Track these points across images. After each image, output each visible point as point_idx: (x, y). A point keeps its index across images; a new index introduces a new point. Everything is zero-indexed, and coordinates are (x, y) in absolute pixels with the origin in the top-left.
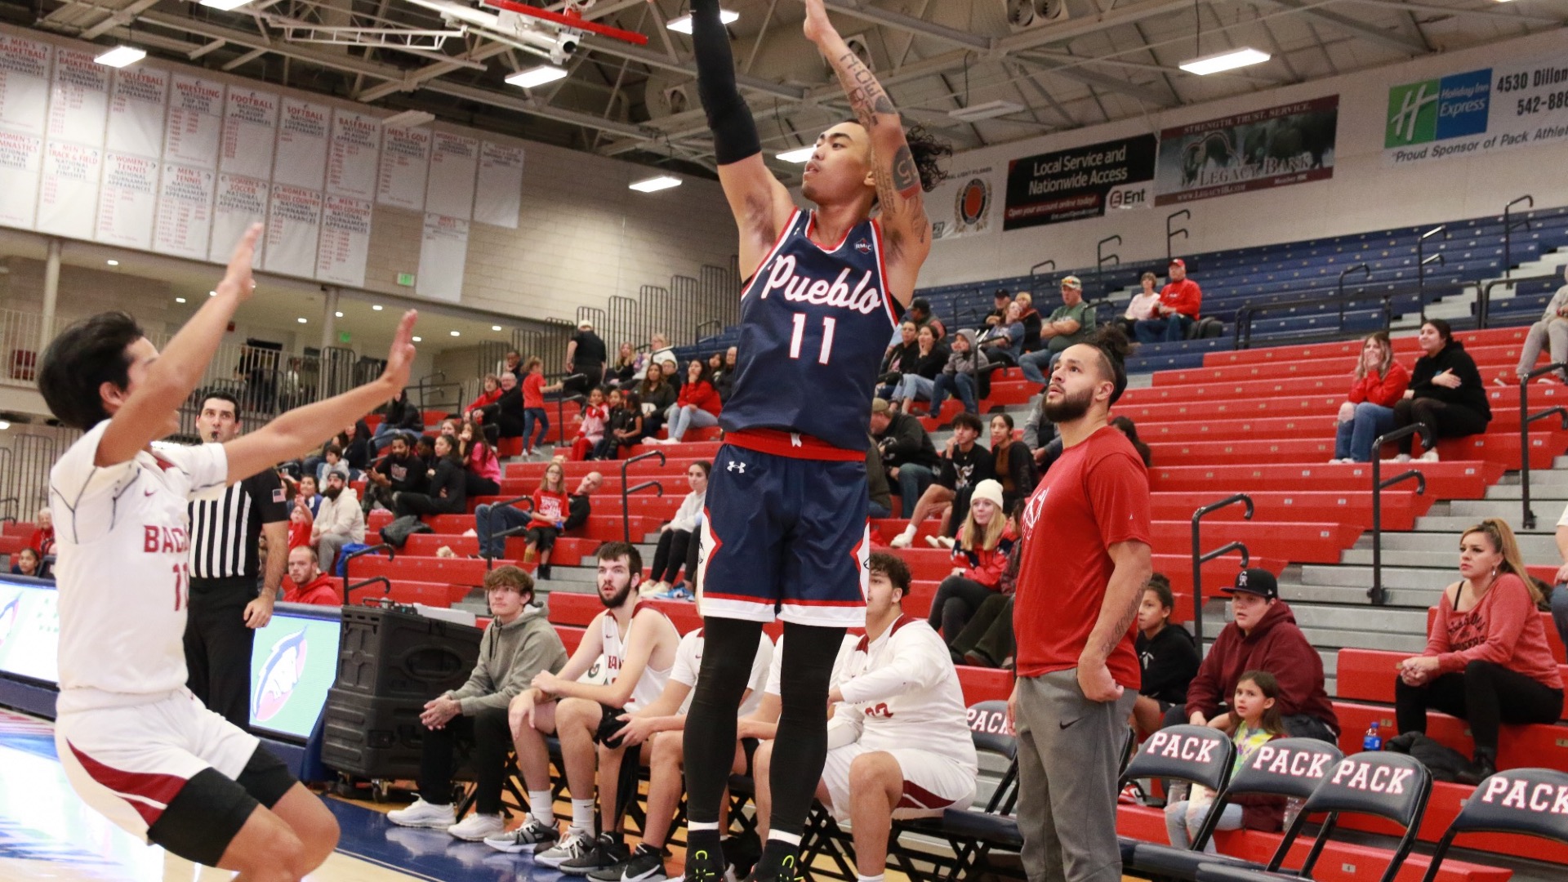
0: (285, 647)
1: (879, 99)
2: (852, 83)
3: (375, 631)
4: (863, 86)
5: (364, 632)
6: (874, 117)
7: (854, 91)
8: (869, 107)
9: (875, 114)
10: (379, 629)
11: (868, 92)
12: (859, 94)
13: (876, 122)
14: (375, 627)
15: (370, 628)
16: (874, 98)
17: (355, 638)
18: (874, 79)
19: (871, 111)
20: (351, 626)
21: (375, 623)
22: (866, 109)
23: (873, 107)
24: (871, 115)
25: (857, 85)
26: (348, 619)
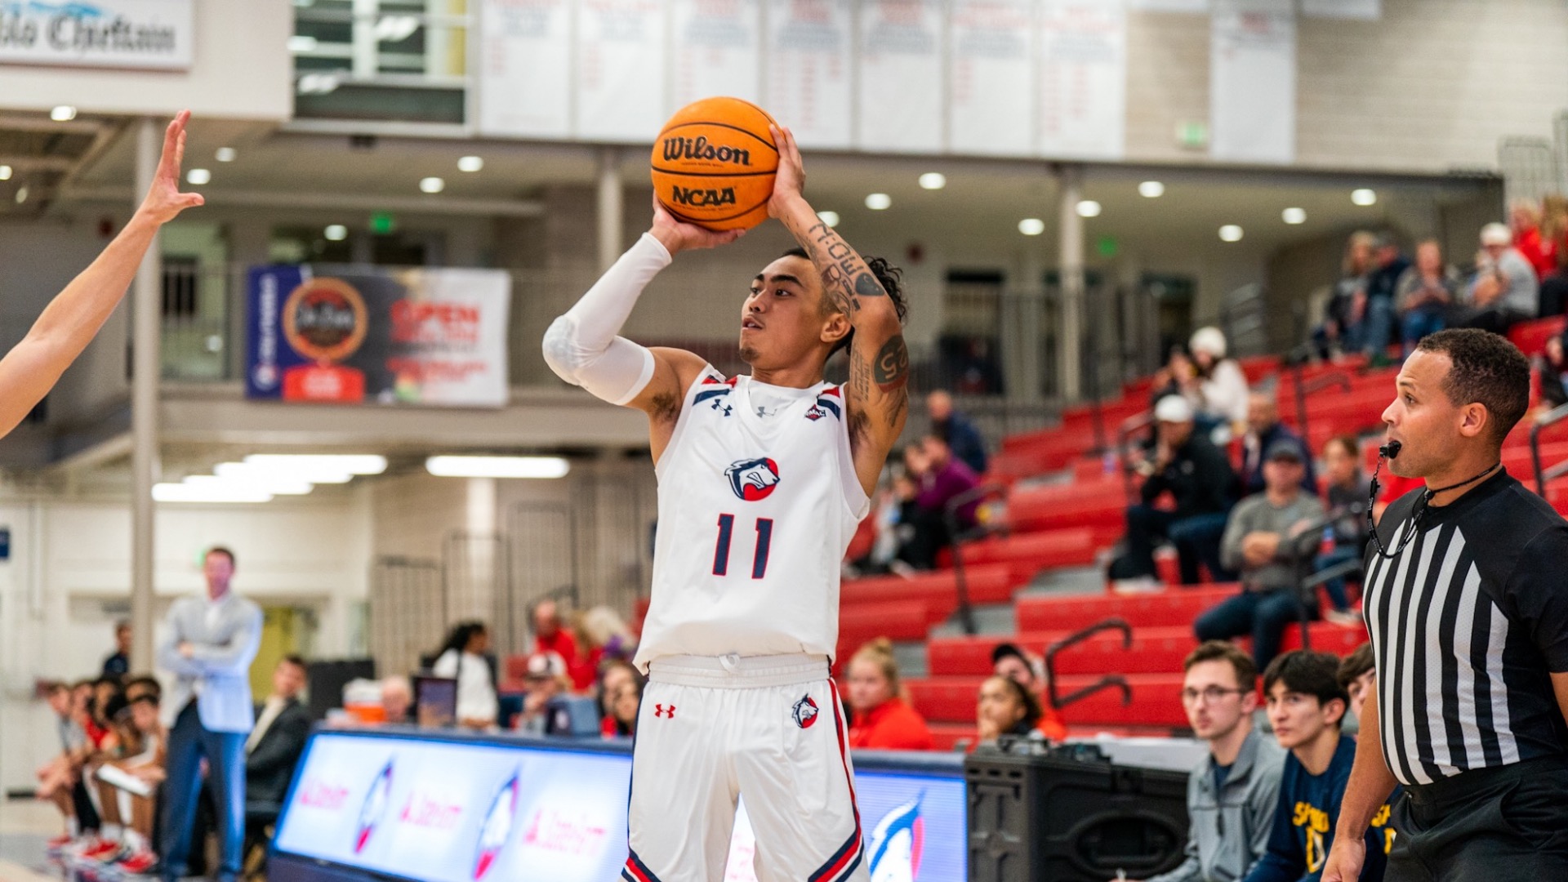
0: (892, 831)
1: (860, 278)
2: (824, 259)
3: (1017, 793)
4: (838, 262)
5: (1001, 798)
6: (855, 301)
7: (828, 270)
8: (847, 287)
9: (856, 296)
10: (1024, 792)
11: (846, 269)
12: (834, 273)
13: (858, 307)
14: (1017, 788)
15: (1009, 791)
16: (854, 277)
17: (988, 809)
18: (853, 253)
19: (850, 293)
20: (982, 788)
21: (1017, 781)
22: (842, 290)
23: (853, 288)
24: (851, 299)
25: (831, 260)
26: (974, 777)
